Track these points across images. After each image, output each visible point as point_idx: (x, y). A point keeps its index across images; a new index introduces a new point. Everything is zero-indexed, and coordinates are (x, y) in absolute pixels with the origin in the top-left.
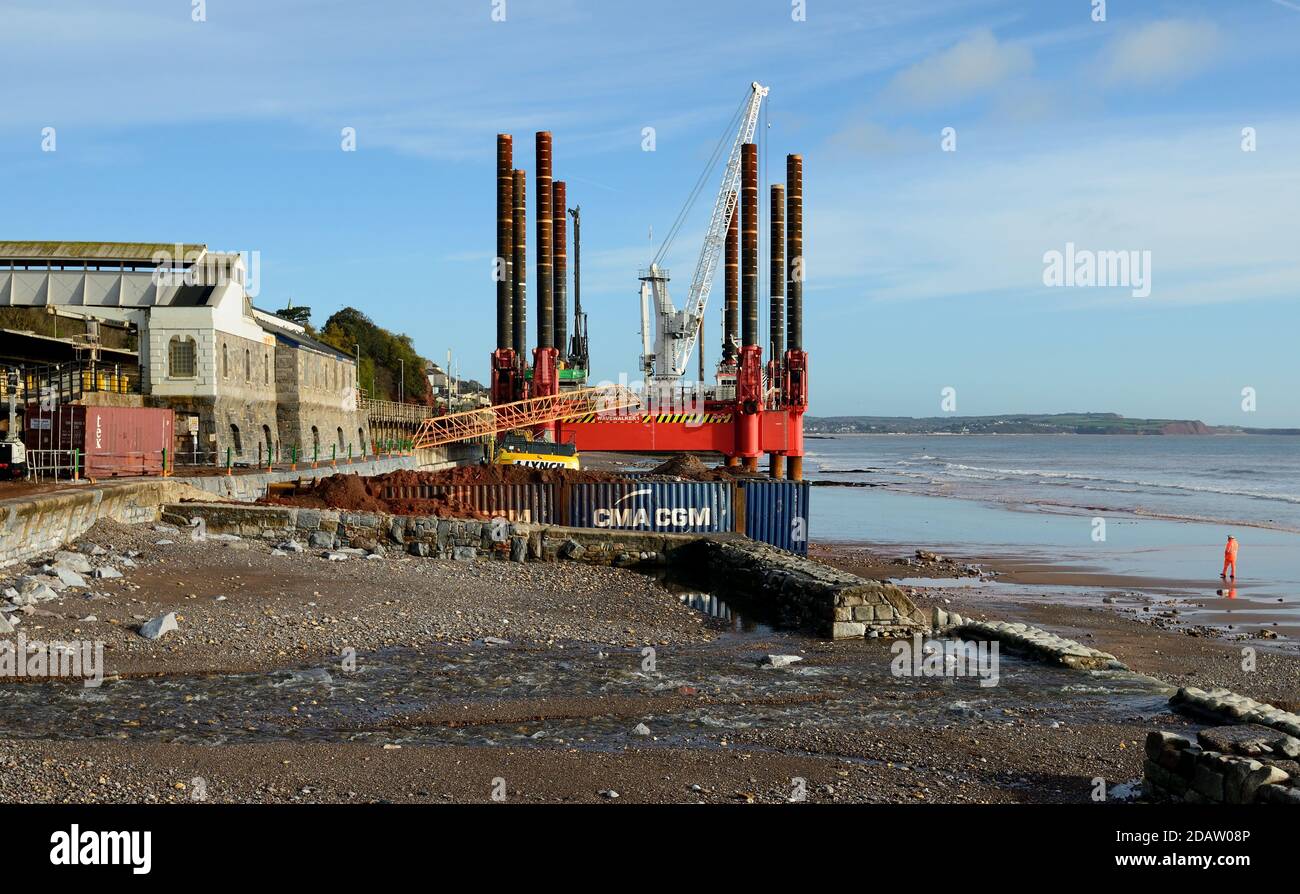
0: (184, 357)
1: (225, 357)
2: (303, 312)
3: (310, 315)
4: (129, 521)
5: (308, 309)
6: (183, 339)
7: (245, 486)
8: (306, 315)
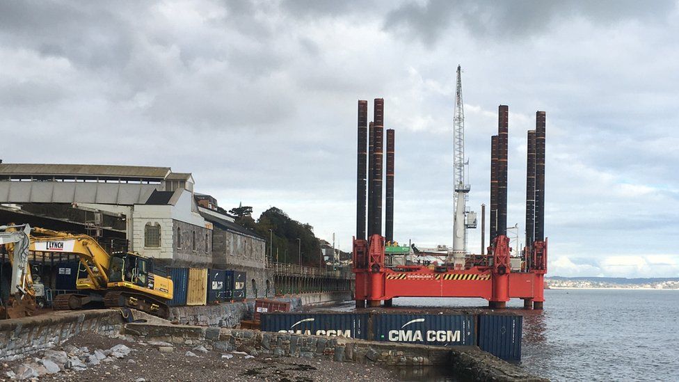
0: (153, 235)
1: (179, 235)
2: (248, 210)
3: (252, 212)
4: (103, 334)
5: (251, 208)
6: (153, 225)
7: (185, 314)
8: (249, 212)
